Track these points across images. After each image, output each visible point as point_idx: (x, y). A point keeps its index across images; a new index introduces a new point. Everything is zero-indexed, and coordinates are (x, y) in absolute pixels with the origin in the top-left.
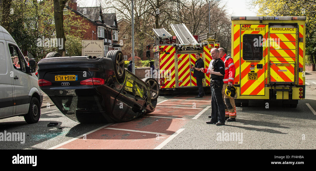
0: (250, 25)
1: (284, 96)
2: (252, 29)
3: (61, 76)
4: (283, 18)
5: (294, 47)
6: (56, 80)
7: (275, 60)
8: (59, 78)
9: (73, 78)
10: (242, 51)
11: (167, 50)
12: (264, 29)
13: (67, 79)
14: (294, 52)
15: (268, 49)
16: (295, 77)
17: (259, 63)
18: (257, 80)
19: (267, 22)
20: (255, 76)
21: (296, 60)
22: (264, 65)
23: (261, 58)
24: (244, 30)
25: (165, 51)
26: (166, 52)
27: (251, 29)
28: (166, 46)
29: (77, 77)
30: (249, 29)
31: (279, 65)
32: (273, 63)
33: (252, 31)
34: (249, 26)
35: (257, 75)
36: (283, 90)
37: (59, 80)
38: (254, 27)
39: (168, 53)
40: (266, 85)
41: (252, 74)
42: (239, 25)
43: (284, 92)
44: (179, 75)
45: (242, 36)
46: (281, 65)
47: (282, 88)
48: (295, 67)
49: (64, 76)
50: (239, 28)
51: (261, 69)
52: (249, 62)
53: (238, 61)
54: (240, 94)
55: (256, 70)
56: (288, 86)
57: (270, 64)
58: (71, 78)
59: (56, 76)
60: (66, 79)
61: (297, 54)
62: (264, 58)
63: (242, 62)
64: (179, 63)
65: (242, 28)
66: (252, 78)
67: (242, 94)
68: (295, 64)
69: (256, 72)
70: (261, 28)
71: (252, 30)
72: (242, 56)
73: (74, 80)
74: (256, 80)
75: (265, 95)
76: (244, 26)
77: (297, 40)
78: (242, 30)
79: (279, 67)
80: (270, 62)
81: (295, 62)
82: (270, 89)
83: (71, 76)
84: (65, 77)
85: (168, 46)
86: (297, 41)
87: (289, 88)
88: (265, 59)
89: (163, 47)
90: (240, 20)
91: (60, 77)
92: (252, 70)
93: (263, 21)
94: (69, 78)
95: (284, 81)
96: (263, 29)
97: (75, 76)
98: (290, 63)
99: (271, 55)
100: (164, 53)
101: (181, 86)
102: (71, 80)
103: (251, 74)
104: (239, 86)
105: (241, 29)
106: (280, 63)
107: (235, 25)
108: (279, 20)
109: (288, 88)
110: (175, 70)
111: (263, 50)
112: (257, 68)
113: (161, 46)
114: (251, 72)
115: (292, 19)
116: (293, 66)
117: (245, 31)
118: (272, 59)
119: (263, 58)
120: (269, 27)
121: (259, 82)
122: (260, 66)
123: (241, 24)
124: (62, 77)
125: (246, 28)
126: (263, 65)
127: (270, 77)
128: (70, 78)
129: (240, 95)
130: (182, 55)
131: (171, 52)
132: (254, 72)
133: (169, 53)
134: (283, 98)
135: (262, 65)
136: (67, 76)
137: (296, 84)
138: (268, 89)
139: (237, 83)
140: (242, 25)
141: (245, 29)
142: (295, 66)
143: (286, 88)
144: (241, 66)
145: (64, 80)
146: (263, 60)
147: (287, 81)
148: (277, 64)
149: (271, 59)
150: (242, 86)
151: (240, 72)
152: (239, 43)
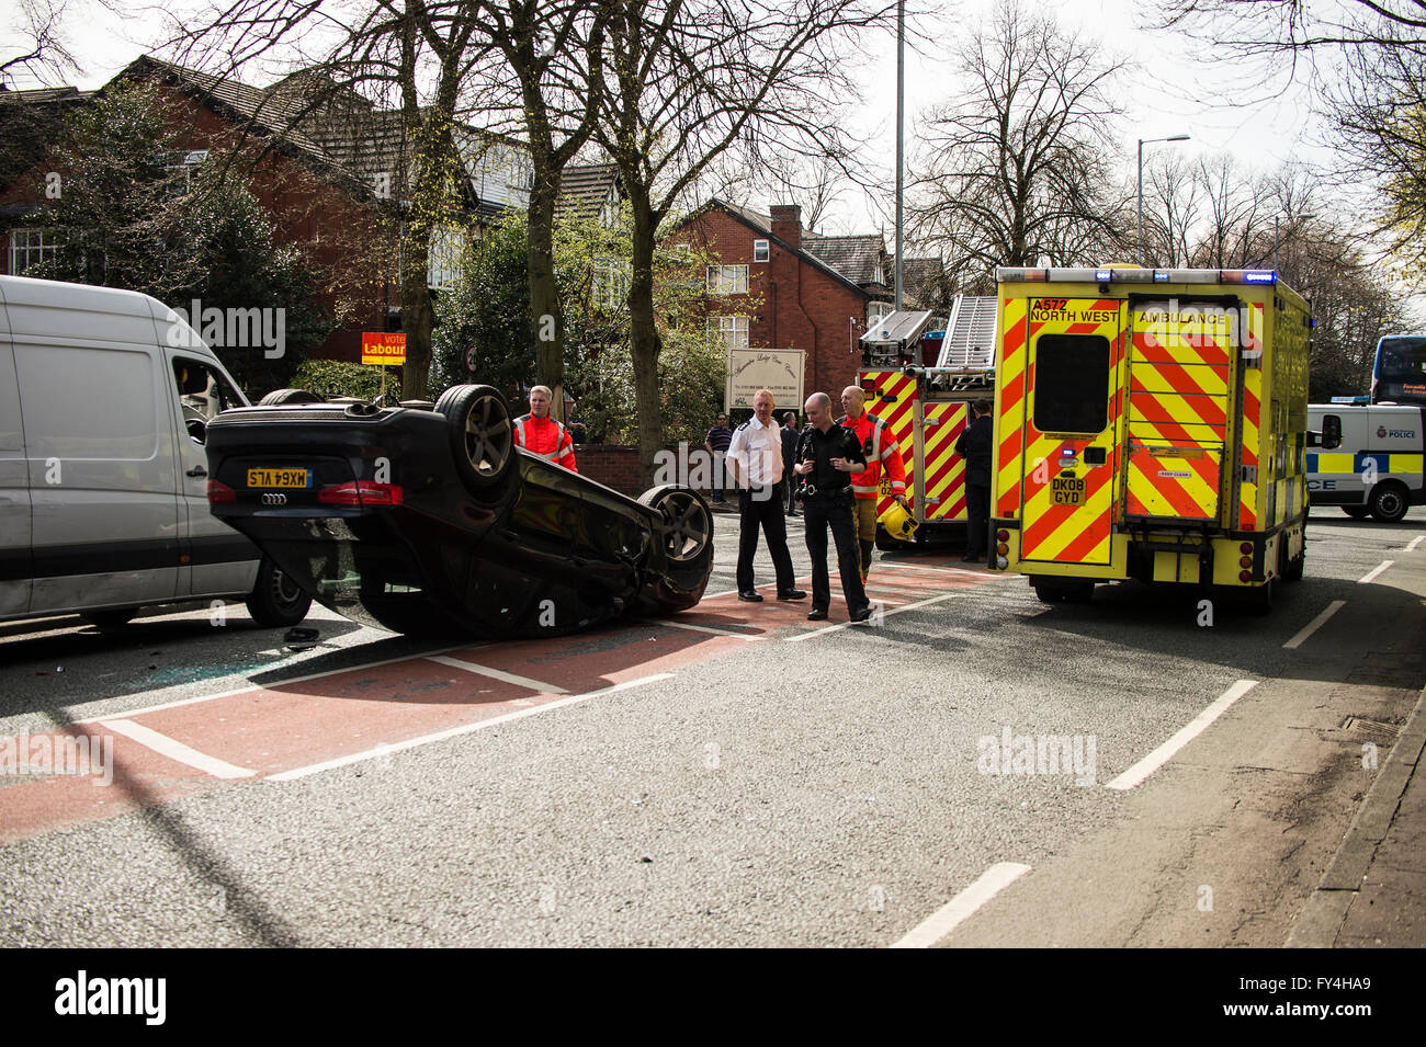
0: (1064, 300)
1: (1182, 572)
2: (1069, 316)
3: (266, 471)
4: (1187, 276)
5: (1222, 387)
6: (250, 485)
7: (1149, 435)
8: (259, 478)
9: (301, 478)
10: (1031, 395)
11: (887, 386)
12: (1117, 316)
13: (282, 480)
14: (1222, 404)
15: (1124, 394)
16: (1220, 500)
17: (1092, 445)
18: (1084, 505)
19: (1124, 292)
20: (1076, 491)
21: (1230, 436)
22: (1110, 449)
23: (1099, 426)
24: (1040, 321)
25: (880, 393)
26: (885, 393)
27: (1066, 315)
28: (882, 373)
29: (310, 475)
30: (1060, 315)
31: (1162, 452)
32: (1141, 443)
33: (1072, 322)
34: (1059, 305)
35: (1084, 491)
36: (1179, 549)
37: (259, 484)
38: (1079, 307)
39: (891, 397)
40: (1116, 529)
41: (1067, 484)
42: (1025, 301)
43: (1182, 555)
44: (927, 479)
45: (1034, 340)
46: (1171, 453)
47: (1174, 541)
48: (1222, 463)
49: (273, 472)
50: (1024, 312)
51: (1100, 466)
52: (1056, 437)
53: (1017, 433)
54: (1020, 555)
55: (1082, 469)
56: (1193, 534)
57: (1130, 446)
58: (294, 480)
59: (250, 471)
60: (278, 482)
61: (1233, 411)
62: (1113, 425)
63: (1031, 439)
64: (929, 435)
65: (1035, 311)
66: (1067, 497)
67: (1027, 558)
68: (1223, 452)
69: (1081, 477)
70: (1102, 312)
71: (1071, 318)
72: (1030, 415)
73: (301, 486)
74: (1078, 507)
75: (1109, 565)
76: (1042, 304)
77: (1235, 361)
78: (1035, 320)
79: (1161, 460)
80: (1130, 438)
81: (1224, 446)
82: (1129, 543)
83: (293, 471)
84: (277, 476)
85: (892, 373)
86: (1234, 366)
87: (1198, 542)
88: (1114, 429)
89: (873, 375)
90: (1029, 281)
91: (263, 473)
92: (1065, 470)
93: (1110, 287)
94: (287, 479)
95: (1178, 515)
96: (1111, 316)
97: (305, 471)
98: (1203, 445)
99: (1135, 413)
100: (878, 399)
101: (933, 517)
102: (293, 486)
103: (1063, 485)
104: (1017, 525)
105: (1030, 314)
106: (1167, 444)
107: (1008, 301)
108: (1172, 281)
109: (1195, 539)
110: (915, 461)
111: (1110, 395)
112: (1086, 461)
113: (867, 373)
114: (1063, 475)
115: (1221, 281)
116: (1216, 457)
117: (1042, 324)
118: (1135, 429)
119: (1110, 425)
120: (1131, 308)
121: (1090, 513)
122: (1094, 456)
123: (1029, 298)
124: (268, 474)
125: (1049, 311)
126: (1108, 452)
127: (1126, 497)
128: (291, 478)
129: (1021, 560)
130: (941, 408)
131: (903, 396)
132: (1072, 474)
133: (895, 400)
134: (1178, 578)
135: (1103, 450)
136: (281, 473)
137: (1226, 525)
138: (1122, 540)
139: (1012, 515)
140: (1033, 302)
141: (1045, 316)
142: (1223, 458)
143: (1187, 541)
144: (1027, 451)
145: (273, 484)
146: (1108, 431)
147: (1190, 515)
148: (1153, 449)
149: (1133, 428)
150: (1027, 526)
151: (1023, 475)
152: (1021, 367)
